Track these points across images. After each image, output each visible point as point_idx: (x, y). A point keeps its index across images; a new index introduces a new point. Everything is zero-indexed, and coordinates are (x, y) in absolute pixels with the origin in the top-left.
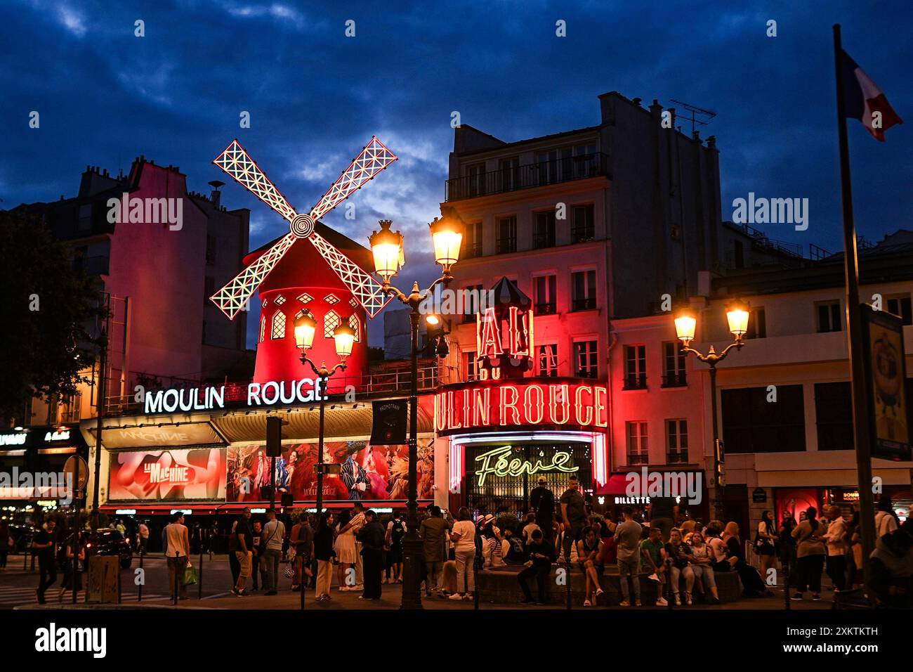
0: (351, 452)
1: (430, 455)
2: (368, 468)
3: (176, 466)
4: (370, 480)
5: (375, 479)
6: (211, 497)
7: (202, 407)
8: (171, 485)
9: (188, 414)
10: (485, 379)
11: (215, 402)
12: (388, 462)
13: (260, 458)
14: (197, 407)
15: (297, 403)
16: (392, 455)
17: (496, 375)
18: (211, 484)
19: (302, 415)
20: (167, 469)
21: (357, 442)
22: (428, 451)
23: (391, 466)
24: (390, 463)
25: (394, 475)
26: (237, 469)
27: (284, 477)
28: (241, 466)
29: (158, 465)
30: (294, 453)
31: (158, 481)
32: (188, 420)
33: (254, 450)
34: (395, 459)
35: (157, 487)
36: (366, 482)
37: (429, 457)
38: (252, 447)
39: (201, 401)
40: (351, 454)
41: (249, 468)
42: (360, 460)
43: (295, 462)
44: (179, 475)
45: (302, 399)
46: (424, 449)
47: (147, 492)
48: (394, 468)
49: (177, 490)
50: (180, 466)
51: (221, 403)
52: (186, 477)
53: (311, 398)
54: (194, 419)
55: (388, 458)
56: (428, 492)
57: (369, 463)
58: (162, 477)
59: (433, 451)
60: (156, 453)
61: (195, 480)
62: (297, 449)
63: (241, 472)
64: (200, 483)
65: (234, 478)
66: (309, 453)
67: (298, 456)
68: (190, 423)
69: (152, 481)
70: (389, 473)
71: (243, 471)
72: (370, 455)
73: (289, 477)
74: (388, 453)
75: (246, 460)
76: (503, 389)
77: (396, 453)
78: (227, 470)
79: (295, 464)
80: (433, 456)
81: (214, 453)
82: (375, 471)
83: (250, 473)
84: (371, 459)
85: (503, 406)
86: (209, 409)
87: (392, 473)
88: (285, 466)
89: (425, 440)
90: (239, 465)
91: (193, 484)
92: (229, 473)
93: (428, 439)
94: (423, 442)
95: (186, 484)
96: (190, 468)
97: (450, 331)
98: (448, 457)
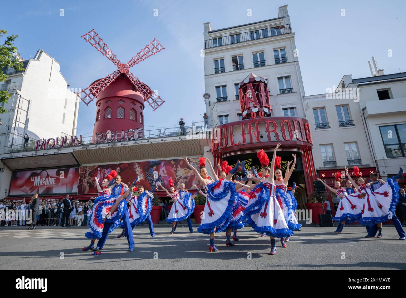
0: (152, 166)
2: (162, 174)
3: (50, 177)
4: (163, 180)
5: (167, 180)
6: (68, 192)
8: (46, 187)
9: (59, 149)
10: (255, 117)
12: (174, 171)
13: (98, 171)
16: (177, 167)
18: (69, 185)
20: (44, 179)
21: (156, 161)
23: (176, 172)
24: (176, 171)
25: (178, 177)
26: (85, 177)
28: (87, 175)
29: (39, 177)
30: (119, 168)
31: (38, 185)
32: (59, 152)
33: (95, 167)
34: (179, 169)
35: (37, 188)
36: (162, 181)
40: (152, 167)
41: (92, 177)
42: (158, 170)
44: (51, 182)
45: (127, 139)
46: (196, 163)
47: (31, 190)
48: (178, 174)
49: (49, 189)
52: (55, 182)
53: (133, 138)
54: (63, 151)
55: (174, 169)
57: (163, 172)
58: (41, 183)
60: (39, 171)
61: (60, 184)
62: (120, 166)
63: (87, 179)
64: (63, 185)
65: (83, 182)
66: (127, 167)
69: (35, 185)
70: (175, 176)
71: (88, 178)
72: (164, 168)
74: (174, 166)
75: (90, 172)
77: (179, 166)
78: (79, 178)
81: (72, 170)
82: (166, 175)
84: (164, 169)
86: (72, 147)
87: (177, 176)
89: (196, 159)
90: (86, 175)
91: (58, 185)
92: (80, 180)
93: (198, 158)
95: (54, 186)
96: (57, 178)
97: (210, 106)
98: (214, 166)
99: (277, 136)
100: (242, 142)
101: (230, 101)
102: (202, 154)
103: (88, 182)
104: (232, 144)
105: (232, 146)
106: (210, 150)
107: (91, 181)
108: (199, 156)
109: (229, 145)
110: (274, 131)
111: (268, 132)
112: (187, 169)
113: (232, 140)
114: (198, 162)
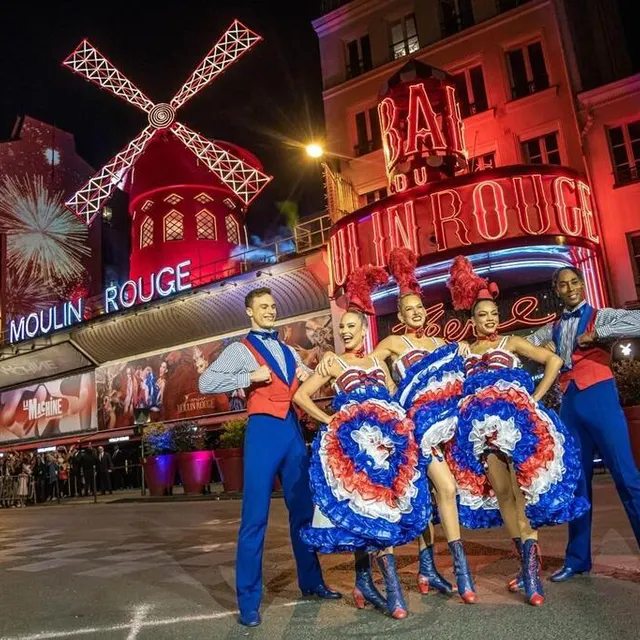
1: (329, 338)
3: (51, 399)
6: (84, 428)
7: (61, 326)
8: (48, 420)
9: (48, 336)
10: (404, 188)
11: (73, 317)
13: (129, 375)
14: (57, 327)
15: (157, 299)
17: (421, 180)
18: (84, 413)
19: (164, 312)
20: (43, 403)
22: (324, 333)
26: (107, 392)
27: (155, 394)
28: (110, 388)
29: (35, 400)
30: (164, 364)
31: (36, 418)
32: (49, 343)
33: (122, 368)
35: (35, 425)
37: (327, 340)
38: (120, 365)
39: (60, 320)
41: (118, 390)
43: (166, 374)
44: (54, 408)
45: (161, 292)
47: (26, 430)
49: (53, 424)
50: (55, 398)
51: (79, 316)
52: (61, 409)
53: (172, 289)
54: (55, 340)
58: (39, 412)
59: (332, 332)
60: (33, 388)
61: (69, 411)
62: (167, 360)
63: (111, 395)
64: (74, 413)
65: (104, 403)
66: (180, 360)
67: (168, 367)
68: (51, 346)
69: (30, 419)
73: (161, 393)
75: (115, 380)
76: (436, 197)
78: (97, 395)
79: (166, 376)
80: (332, 339)
81: (85, 378)
83: (119, 395)
85: (438, 222)
86: (68, 327)
88: (155, 380)
89: (320, 320)
90: (108, 387)
91: (67, 416)
92: (99, 399)
93: (324, 317)
94: (317, 322)
95: (60, 417)
96: (63, 399)
99: (461, 232)
102: (328, 305)
103: (112, 403)
107: (117, 400)
110: (453, 220)
111: (437, 224)
112: (301, 349)
114: (323, 327)
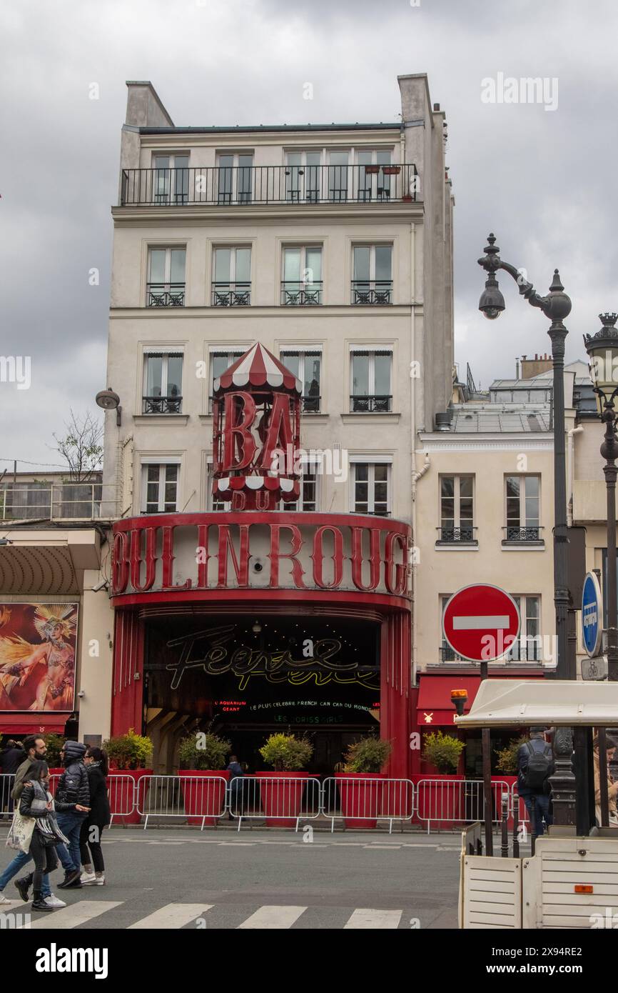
1: (67, 635)
10: (242, 508)
37: (64, 637)
56: (59, 699)
93: (64, 606)
97: (119, 425)
98: (112, 640)
99: (298, 573)
100: (195, 584)
101: (187, 417)
102: (79, 593)
104: (165, 585)
105: (166, 589)
106: (104, 586)
108: (68, 598)
109: (158, 585)
110: (292, 557)
111: (274, 557)
113: (167, 571)
114: (61, 618)
